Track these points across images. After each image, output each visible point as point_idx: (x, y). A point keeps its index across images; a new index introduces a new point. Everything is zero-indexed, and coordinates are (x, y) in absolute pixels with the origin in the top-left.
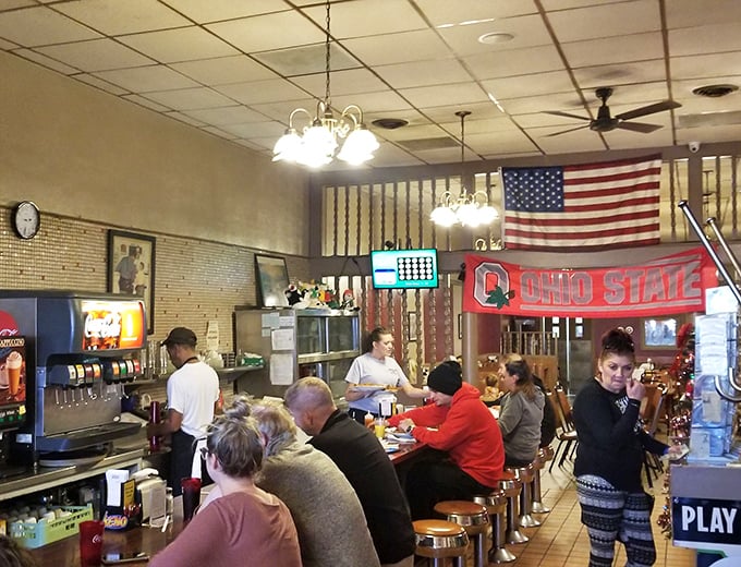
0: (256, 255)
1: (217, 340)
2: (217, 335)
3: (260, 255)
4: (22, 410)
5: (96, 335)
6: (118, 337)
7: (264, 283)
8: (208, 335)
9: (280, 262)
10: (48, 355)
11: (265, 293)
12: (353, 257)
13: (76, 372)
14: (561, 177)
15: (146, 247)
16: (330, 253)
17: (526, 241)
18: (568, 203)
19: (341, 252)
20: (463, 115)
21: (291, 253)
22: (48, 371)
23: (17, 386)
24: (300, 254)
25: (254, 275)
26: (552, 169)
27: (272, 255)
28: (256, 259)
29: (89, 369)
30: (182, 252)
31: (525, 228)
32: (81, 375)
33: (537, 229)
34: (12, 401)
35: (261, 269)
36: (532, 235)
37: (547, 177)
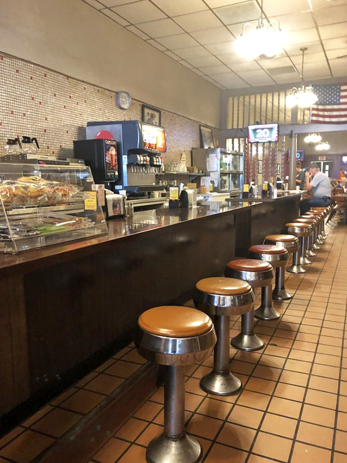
0: (200, 125)
1: (185, 162)
2: (185, 160)
3: (202, 126)
4: (117, 173)
5: (147, 142)
6: (156, 145)
7: (203, 139)
8: (182, 159)
9: (210, 130)
10: (128, 150)
11: (204, 143)
12: (241, 129)
13: (140, 158)
14: (340, 88)
15: (157, 114)
16: (230, 127)
17: (321, 119)
18: (342, 100)
19: (235, 127)
20: (304, 50)
21: (214, 126)
22: (128, 157)
23: (114, 163)
24: (217, 128)
25: (199, 135)
26: (335, 85)
27: (206, 126)
28: (200, 128)
29: (145, 158)
30: (171, 120)
31: (321, 113)
32: (142, 160)
33: (326, 113)
34: (113, 169)
35: (202, 132)
36: (324, 116)
37: (332, 89)
